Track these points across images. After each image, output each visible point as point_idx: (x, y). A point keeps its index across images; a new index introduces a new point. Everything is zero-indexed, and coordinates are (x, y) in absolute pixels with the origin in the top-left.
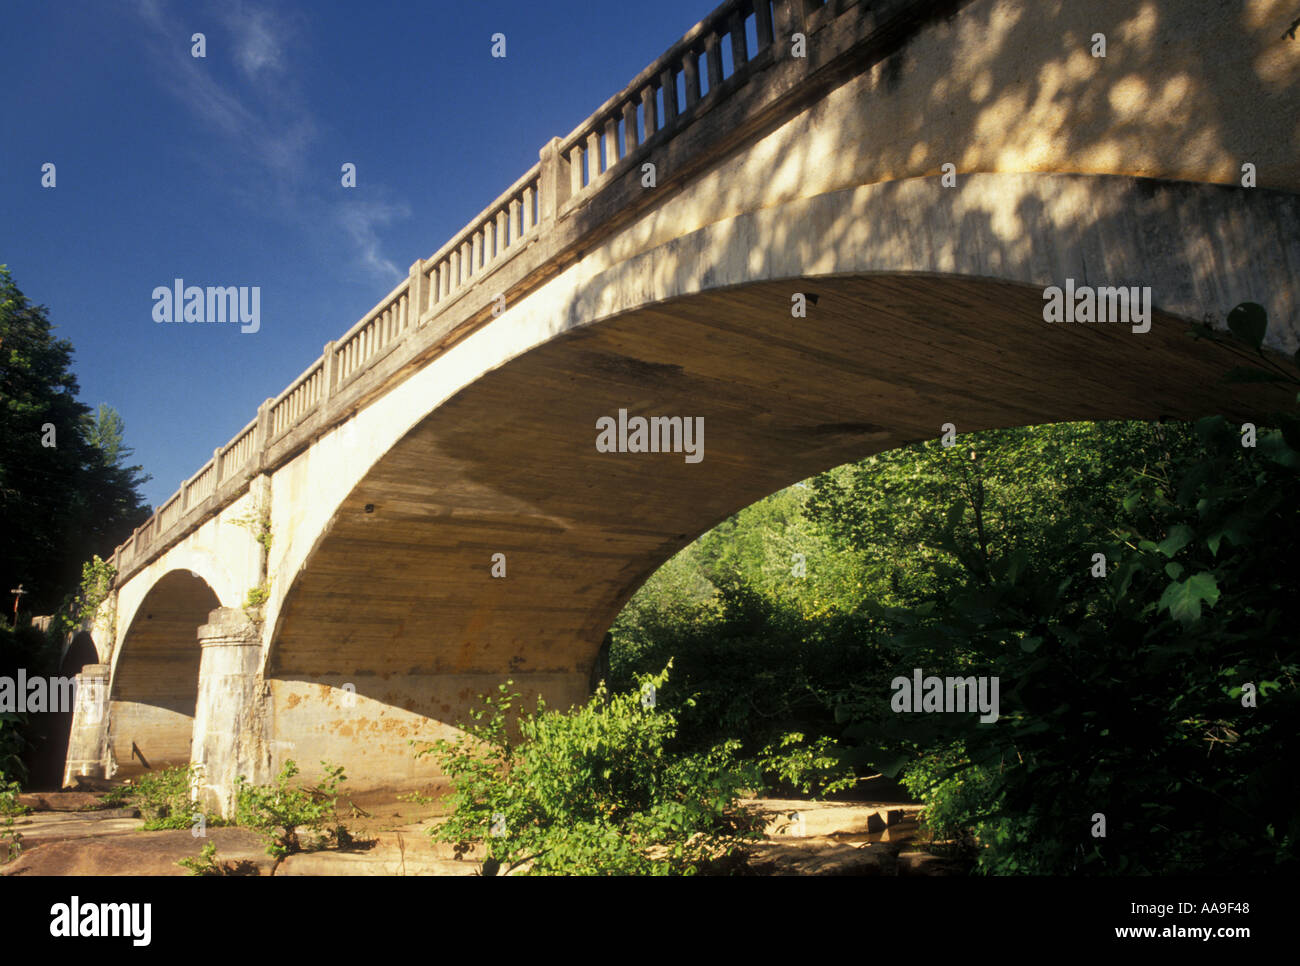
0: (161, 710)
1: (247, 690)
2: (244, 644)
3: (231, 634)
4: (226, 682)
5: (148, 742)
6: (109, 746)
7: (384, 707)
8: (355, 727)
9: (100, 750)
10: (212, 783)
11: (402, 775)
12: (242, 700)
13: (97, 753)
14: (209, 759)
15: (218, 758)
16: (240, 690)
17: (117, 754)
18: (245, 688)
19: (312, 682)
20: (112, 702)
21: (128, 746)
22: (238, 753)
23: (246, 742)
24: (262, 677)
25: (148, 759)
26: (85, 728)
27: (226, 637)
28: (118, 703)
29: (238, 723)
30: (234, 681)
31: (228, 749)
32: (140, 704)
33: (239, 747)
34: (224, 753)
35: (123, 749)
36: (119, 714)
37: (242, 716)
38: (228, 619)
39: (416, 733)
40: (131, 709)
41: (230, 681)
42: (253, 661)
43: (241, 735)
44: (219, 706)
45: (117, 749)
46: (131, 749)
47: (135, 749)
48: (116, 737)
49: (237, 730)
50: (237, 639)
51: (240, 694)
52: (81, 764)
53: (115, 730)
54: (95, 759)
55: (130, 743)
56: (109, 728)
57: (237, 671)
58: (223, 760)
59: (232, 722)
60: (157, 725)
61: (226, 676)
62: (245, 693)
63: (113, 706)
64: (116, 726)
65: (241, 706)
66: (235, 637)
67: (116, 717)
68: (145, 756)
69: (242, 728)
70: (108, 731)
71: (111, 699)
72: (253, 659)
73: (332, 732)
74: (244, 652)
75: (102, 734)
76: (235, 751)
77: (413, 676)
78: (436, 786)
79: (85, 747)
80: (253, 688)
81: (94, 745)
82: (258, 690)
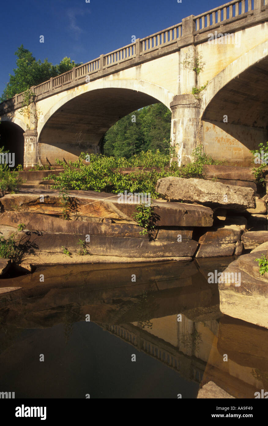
0: (53, 147)
1: (197, 124)
2: (195, 107)
3: (192, 103)
4: (190, 120)
5: (51, 158)
6: (39, 159)
7: (227, 134)
8: (221, 140)
9: (37, 159)
10: (188, 155)
11: (230, 157)
12: (196, 127)
13: (36, 161)
14: (186, 147)
15: (189, 146)
16: (195, 123)
17: (42, 161)
18: (196, 123)
19: (211, 123)
20: (39, 143)
21: (45, 159)
22: (196, 145)
23: (198, 142)
24: (201, 119)
25: (51, 164)
26: (31, 152)
27: (190, 104)
28: (40, 144)
29: (195, 135)
30: (193, 120)
31: (193, 143)
32: (47, 144)
33: (196, 143)
34: (191, 145)
35: (44, 159)
36: (41, 147)
37: (196, 132)
38: (189, 98)
39: (233, 144)
40: (44, 146)
41: (191, 120)
42: (198, 114)
43: (196, 139)
44: (188, 129)
45: (42, 159)
46: (46, 160)
47: (47, 160)
48: (41, 155)
49: (195, 137)
50: (194, 105)
51: (195, 125)
52: (31, 164)
53: (40, 153)
54: (35, 162)
55: (45, 158)
56: (39, 152)
57: (194, 117)
58: (191, 147)
59: (193, 134)
60: (53, 152)
61: (190, 118)
62: (196, 124)
63: (39, 144)
64: (41, 151)
65: (196, 129)
66: (193, 104)
67: (40, 148)
68: (51, 163)
69: (196, 137)
70: (39, 153)
71: (38, 142)
72: (198, 113)
73: (216, 141)
74: (195, 110)
75: (37, 154)
76: (195, 144)
77: (232, 125)
78: (238, 162)
79: (32, 158)
80: (199, 123)
81: (35, 158)
82: (200, 124)
